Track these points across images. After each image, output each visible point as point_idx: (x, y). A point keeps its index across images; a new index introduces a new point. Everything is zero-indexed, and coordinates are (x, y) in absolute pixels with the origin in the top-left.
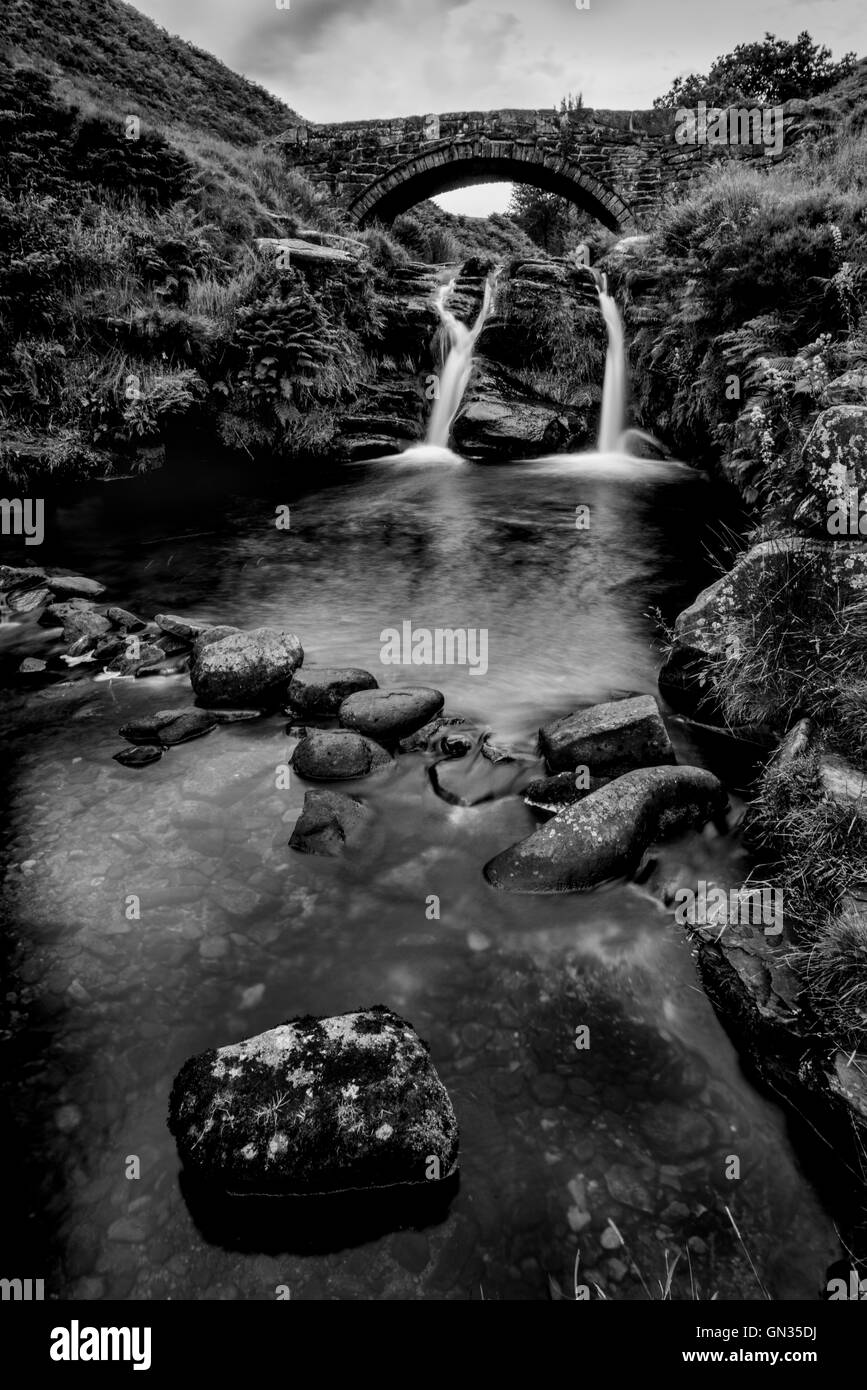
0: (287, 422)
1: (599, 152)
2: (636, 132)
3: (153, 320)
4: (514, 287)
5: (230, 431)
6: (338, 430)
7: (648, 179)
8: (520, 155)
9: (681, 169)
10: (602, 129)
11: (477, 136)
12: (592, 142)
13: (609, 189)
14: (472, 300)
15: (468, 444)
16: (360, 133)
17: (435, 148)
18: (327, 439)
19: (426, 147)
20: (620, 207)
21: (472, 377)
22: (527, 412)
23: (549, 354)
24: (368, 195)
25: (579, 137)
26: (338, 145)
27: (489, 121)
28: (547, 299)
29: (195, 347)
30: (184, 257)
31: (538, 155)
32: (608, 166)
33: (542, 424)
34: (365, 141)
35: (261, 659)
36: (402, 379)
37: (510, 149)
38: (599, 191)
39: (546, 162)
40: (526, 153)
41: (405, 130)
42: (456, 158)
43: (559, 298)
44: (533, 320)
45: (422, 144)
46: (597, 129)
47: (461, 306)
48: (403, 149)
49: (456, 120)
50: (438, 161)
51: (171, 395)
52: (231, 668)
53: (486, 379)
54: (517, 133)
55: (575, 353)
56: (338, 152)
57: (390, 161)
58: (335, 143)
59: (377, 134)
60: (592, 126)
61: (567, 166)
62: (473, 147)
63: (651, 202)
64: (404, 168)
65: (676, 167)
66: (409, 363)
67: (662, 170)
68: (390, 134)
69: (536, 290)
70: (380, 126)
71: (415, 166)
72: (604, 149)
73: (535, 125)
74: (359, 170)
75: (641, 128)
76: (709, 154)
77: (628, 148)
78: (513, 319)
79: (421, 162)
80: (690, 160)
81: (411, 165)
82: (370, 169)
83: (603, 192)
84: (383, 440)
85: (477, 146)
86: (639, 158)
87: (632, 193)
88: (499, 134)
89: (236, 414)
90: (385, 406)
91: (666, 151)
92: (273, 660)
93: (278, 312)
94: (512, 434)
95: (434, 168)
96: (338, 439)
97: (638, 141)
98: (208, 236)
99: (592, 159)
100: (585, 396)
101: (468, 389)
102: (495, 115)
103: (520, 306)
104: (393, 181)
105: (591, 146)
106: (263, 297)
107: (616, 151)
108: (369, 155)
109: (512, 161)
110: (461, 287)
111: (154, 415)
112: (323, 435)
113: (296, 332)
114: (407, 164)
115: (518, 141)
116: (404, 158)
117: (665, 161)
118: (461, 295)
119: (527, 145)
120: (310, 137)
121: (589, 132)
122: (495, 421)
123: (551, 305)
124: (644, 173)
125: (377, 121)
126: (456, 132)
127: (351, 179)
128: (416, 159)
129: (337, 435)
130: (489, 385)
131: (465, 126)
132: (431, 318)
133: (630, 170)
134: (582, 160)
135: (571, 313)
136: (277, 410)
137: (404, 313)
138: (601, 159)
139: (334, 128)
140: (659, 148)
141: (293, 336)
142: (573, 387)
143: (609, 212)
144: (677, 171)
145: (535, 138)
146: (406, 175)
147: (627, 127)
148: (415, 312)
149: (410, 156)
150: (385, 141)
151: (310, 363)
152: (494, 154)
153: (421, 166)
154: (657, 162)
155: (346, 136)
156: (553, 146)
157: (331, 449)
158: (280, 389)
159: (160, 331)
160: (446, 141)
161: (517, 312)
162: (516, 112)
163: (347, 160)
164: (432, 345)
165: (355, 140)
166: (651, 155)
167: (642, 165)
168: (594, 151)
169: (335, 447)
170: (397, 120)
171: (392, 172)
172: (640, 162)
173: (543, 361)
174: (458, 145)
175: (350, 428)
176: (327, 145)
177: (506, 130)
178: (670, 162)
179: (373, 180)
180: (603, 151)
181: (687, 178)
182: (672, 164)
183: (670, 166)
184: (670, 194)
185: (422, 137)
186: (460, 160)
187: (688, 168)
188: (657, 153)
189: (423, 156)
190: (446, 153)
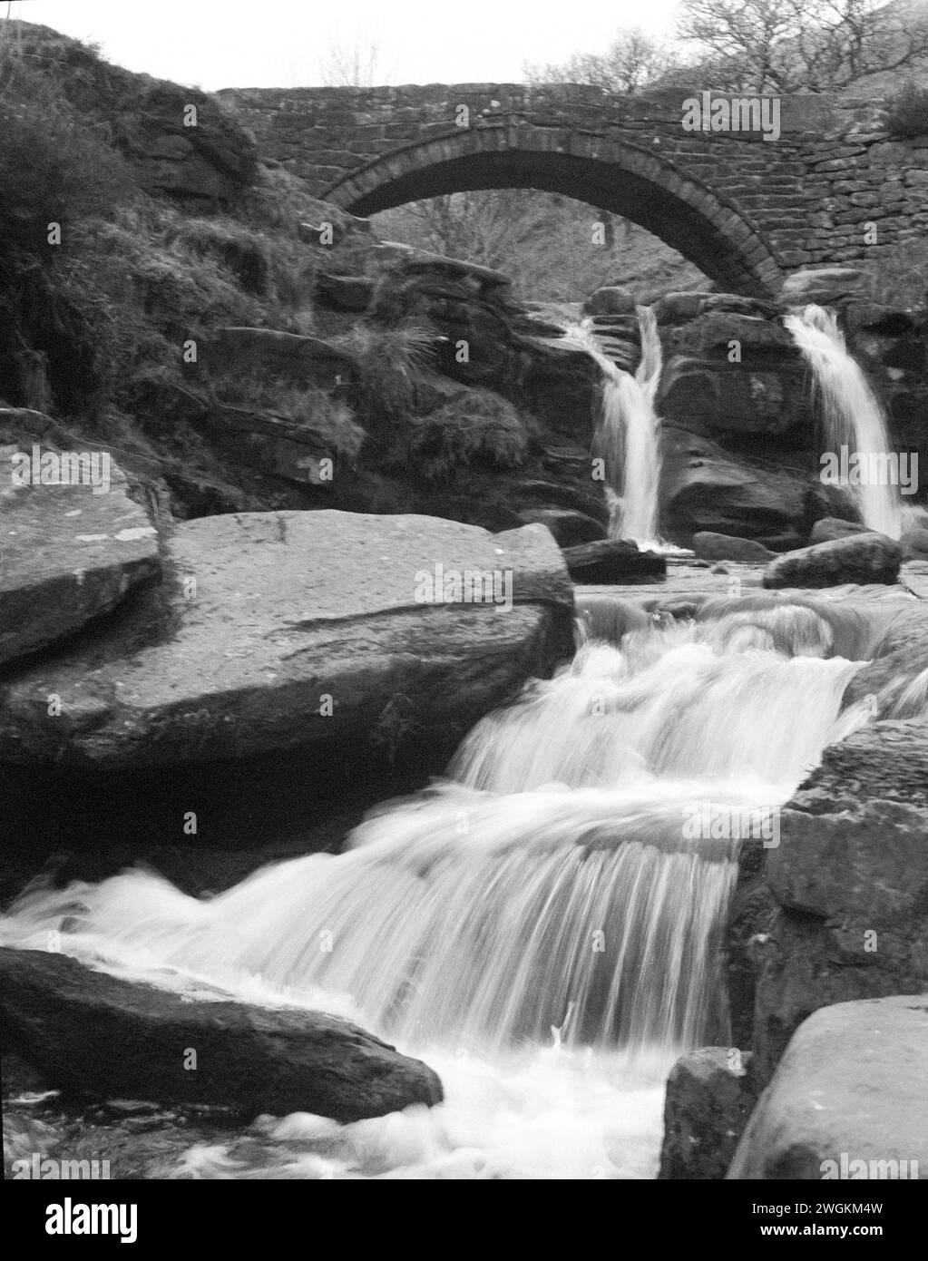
7: (785, 191)
8: (581, 149)
9: (838, 179)
11: (513, 119)
13: (726, 204)
16: (323, 105)
19: (430, 131)
20: (745, 230)
26: (285, 120)
27: (531, 99)
31: (612, 151)
34: (330, 116)
37: (565, 140)
38: (709, 206)
39: (625, 162)
40: (592, 147)
41: (397, 105)
42: (479, 147)
45: (422, 126)
48: (392, 132)
49: (480, 93)
50: (448, 151)
53: (696, 442)
54: (576, 117)
56: (283, 131)
57: (370, 149)
58: (279, 117)
59: (350, 108)
61: (658, 169)
62: (506, 134)
63: (793, 225)
64: (392, 160)
65: (830, 176)
67: (805, 180)
68: (373, 109)
71: (410, 158)
72: (713, 146)
73: (605, 108)
74: (317, 160)
76: (882, 160)
77: (751, 146)
79: (422, 152)
80: (851, 167)
81: (404, 156)
82: (334, 159)
83: (716, 207)
85: (513, 134)
86: (769, 161)
87: (761, 211)
88: (549, 118)
91: (811, 153)
94: (766, 505)
95: (444, 163)
99: (697, 160)
102: (540, 91)
104: (373, 177)
105: (695, 142)
107: (732, 150)
108: (334, 138)
109: (567, 156)
110: (603, 328)
114: (398, 154)
115: (580, 129)
116: (394, 144)
117: (810, 167)
118: (609, 338)
122: (740, 488)
124: (778, 184)
126: (481, 112)
128: (412, 147)
130: (706, 448)
131: (495, 103)
132: (587, 363)
133: (757, 178)
134: (682, 161)
138: (711, 161)
139: (279, 94)
144: (832, 181)
146: (395, 169)
149: (404, 143)
150: (365, 118)
153: (424, 157)
165: (313, 115)
166: (786, 157)
167: (775, 171)
168: (699, 149)
170: (386, 89)
171: (375, 164)
177: (560, 113)
178: (817, 169)
179: (338, 176)
180: (712, 149)
181: (849, 194)
182: (821, 172)
183: (820, 175)
184: (822, 214)
185: (424, 116)
186: (483, 153)
187: (849, 179)
188: (797, 156)
189: (425, 144)
190: (463, 141)
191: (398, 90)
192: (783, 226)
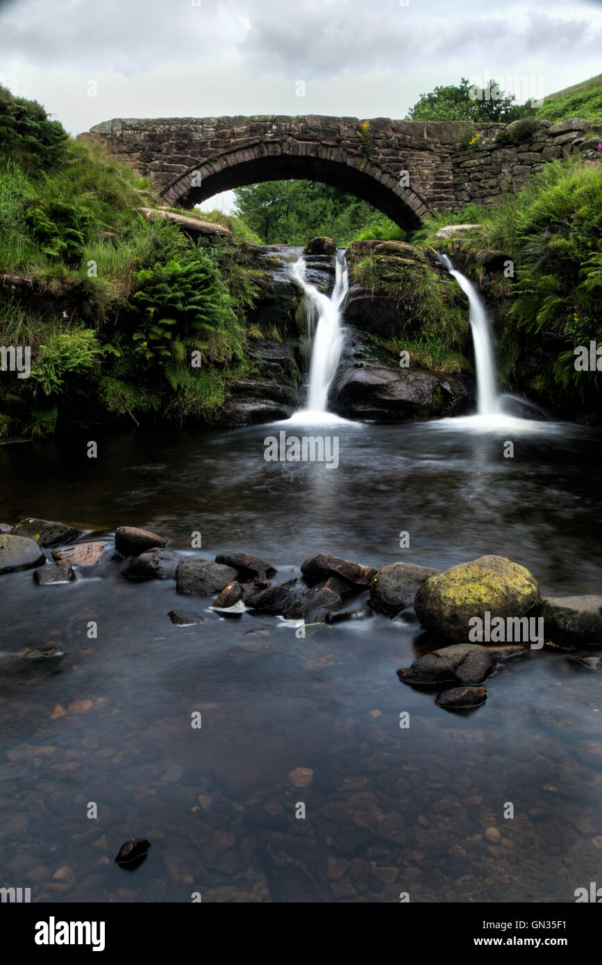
0: (179, 386)
1: (397, 155)
2: (430, 139)
3: (58, 278)
4: (378, 262)
5: (114, 395)
6: (229, 395)
7: (442, 179)
8: (324, 154)
9: (473, 172)
10: (399, 135)
11: (285, 136)
12: (391, 147)
14: (326, 276)
15: (360, 408)
16: (173, 128)
17: (246, 145)
18: (220, 404)
19: (237, 144)
20: (418, 202)
21: (346, 345)
22: (411, 378)
23: (417, 325)
24: (179, 184)
25: (379, 142)
26: (152, 137)
27: (296, 124)
28: (413, 274)
29: (96, 307)
30: (72, 221)
31: (342, 155)
32: (406, 168)
33: (426, 387)
34: (178, 135)
35: (507, 588)
36: (272, 348)
37: (315, 149)
38: (399, 189)
39: (350, 162)
40: (331, 153)
41: (217, 128)
42: (266, 154)
43: (424, 273)
44: (401, 293)
45: (232, 141)
46: (394, 136)
47: (319, 281)
48: (215, 144)
49: (266, 121)
50: (247, 156)
51: (77, 354)
52: (480, 600)
53: (361, 347)
54: (322, 135)
55: (444, 323)
56: (151, 144)
58: (148, 135)
59: (190, 130)
60: (390, 133)
61: (369, 166)
62: (281, 146)
63: (447, 199)
64: (215, 161)
65: (468, 170)
66: (275, 332)
67: (454, 173)
68: (203, 130)
69: (405, 265)
70: (192, 123)
71: (226, 160)
72: (401, 153)
73: (339, 130)
74: (171, 161)
75: (434, 137)
76: (499, 160)
77: (423, 153)
78: (381, 292)
79: (232, 157)
80: (481, 164)
81: (221, 158)
82: (182, 161)
83: (403, 189)
84: (270, 405)
85: (285, 146)
86: (433, 162)
87: (428, 191)
88: (306, 136)
89: (120, 378)
90: (266, 371)
91: (458, 157)
92: (519, 589)
93: (179, 276)
94: (404, 397)
95: (245, 162)
96: (231, 404)
97: (432, 147)
98: (87, 205)
99: (392, 161)
100: (455, 363)
101: (345, 356)
102: (301, 120)
103: (389, 280)
104: (204, 172)
105: (391, 150)
106: (164, 261)
107: (412, 155)
109: (317, 159)
110: (312, 264)
111: (60, 374)
112: (216, 398)
113: (195, 295)
114: (218, 157)
115: (324, 142)
116: (216, 152)
117: (457, 165)
118: (315, 271)
119: (332, 146)
120: (124, 129)
121: (388, 138)
122: (386, 385)
123: (420, 279)
124: (438, 175)
125: (190, 118)
126: (266, 132)
127: (163, 169)
128: (226, 154)
129: (227, 400)
130: (366, 352)
131: (274, 127)
132: (295, 290)
133: (426, 171)
134: (383, 161)
135: (438, 286)
136: (168, 374)
137: (272, 285)
138: (400, 161)
139: (148, 122)
140: (451, 154)
141: (193, 299)
142: (444, 354)
143: (408, 207)
144: (469, 174)
145: (339, 141)
146: (217, 167)
147: (422, 136)
148: (281, 283)
149: (222, 151)
150: (198, 137)
151: (207, 327)
152: (301, 152)
153: (232, 160)
154: (448, 166)
155: (160, 130)
156: (356, 148)
157: (224, 413)
158: (174, 351)
159: (64, 289)
160: (256, 138)
161: (385, 285)
162: (320, 117)
163: (159, 151)
164: (298, 316)
165: (168, 134)
166: (443, 159)
167: (437, 167)
168: (393, 154)
169: (228, 411)
170: (209, 119)
171: (206, 163)
172: (434, 164)
173: (413, 331)
174: (267, 143)
175: (240, 392)
176: (140, 137)
177: (312, 132)
178: (461, 166)
179: (184, 170)
180: (400, 154)
181: (479, 180)
182: (463, 168)
183: (463, 170)
184: (463, 192)
185: (233, 135)
186: (269, 156)
187: (479, 171)
188: (450, 158)
189: (234, 152)
190: (256, 150)
191: (219, 120)
192: (441, 199)
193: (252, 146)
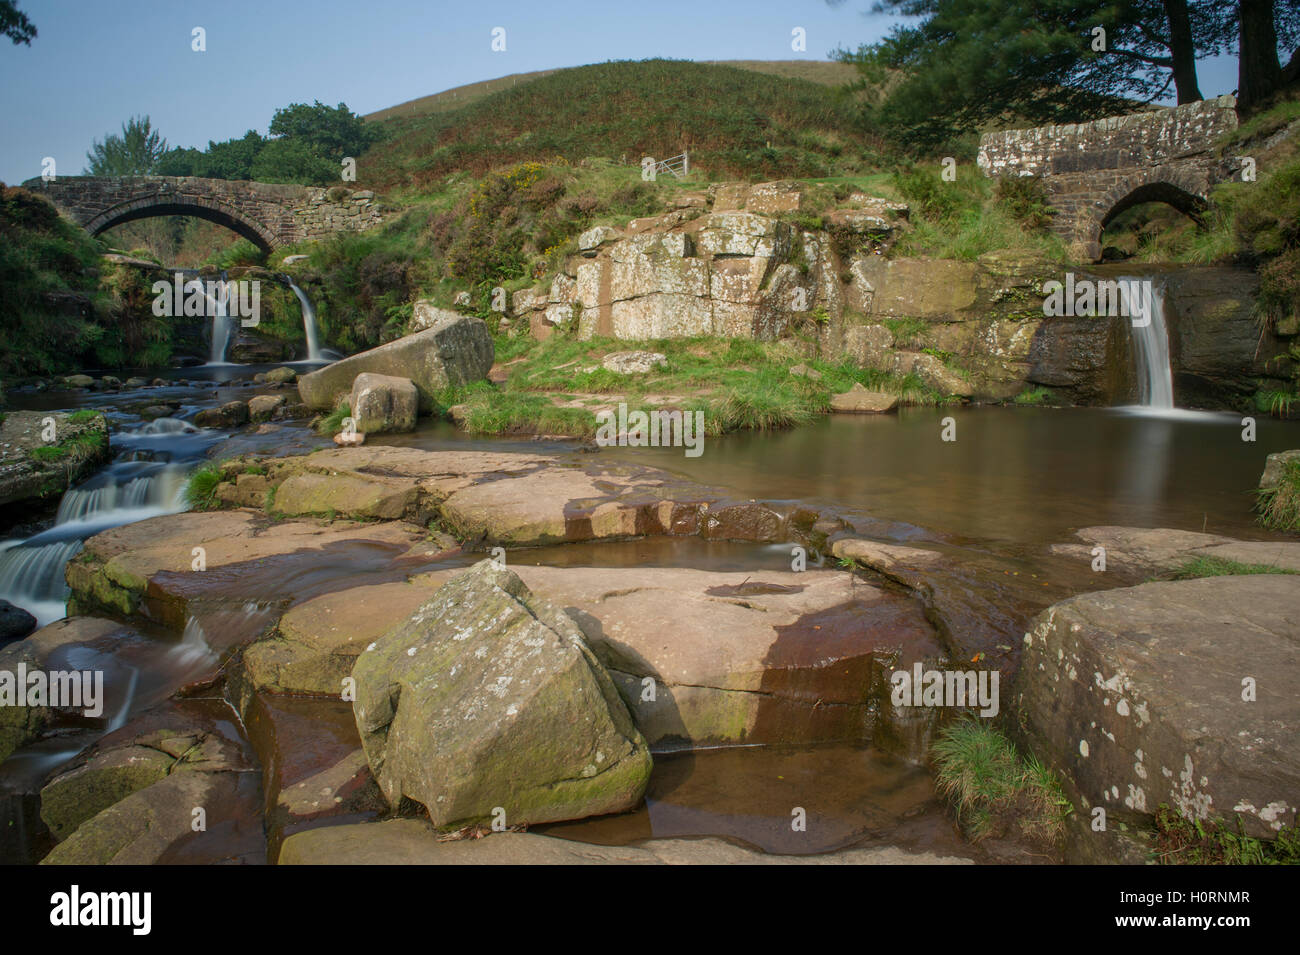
2: (277, 195)
7: (287, 221)
8: (203, 204)
9: (308, 217)
10: (255, 192)
11: (173, 191)
12: (250, 199)
13: (264, 226)
16: (88, 184)
17: (145, 196)
19: (138, 195)
20: (272, 236)
24: (95, 222)
25: (241, 196)
26: (72, 189)
27: (180, 183)
32: (262, 214)
34: (92, 188)
38: (257, 227)
39: (222, 209)
41: (122, 184)
42: (159, 202)
43: (274, 288)
45: (133, 193)
48: (120, 195)
49: (158, 181)
50: (146, 204)
56: (71, 194)
57: (112, 202)
58: (69, 188)
59: (100, 185)
60: (249, 191)
61: (236, 212)
62: (170, 197)
63: (292, 234)
64: (121, 207)
65: (304, 216)
67: (295, 217)
68: (111, 186)
70: (102, 181)
71: (130, 206)
72: (257, 203)
73: (211, 188)
74: (87, 206)
75: (279, 193)
76: (324, 211)
77: (272, 204)
79: (134, 203)
81: (126, 205)
82: (94, 206)
83: (260, 227)
84: (194, 358)
86: (280, 210)
87: (278, 228)
88: (188, 191)
95: (144, 208)
97: (279, 200)
99: (251, 209)
104: (113, 213)
105: (250, 202)
107: (265, 205)
108: (95, 197)
109: (198, 206)
114: (123, 204)
115: (202, 196)
116: (121, 200)
119: (208, 199)
120: (50, 183)
121: (247, 193)
122: (258, 346)
124: (284, 218)
126: (159, 188)
127: (82, 211)
128: (129, 202)
131: (164, 185)
133: (276, 216)
134: (245, 209)
138: (257, 209)
139: (68, 179)
140: (292, 205)
143: (265, 239)
144: (305, 218)
145: (212, 195)
146: (122, 211)
147: (271, 193)
149: (126, 200)
150: (107, 189)
152: (186, 202)
153: (134, 206)
154: (291, 212)
156: (225, 200)
160: (151, 192)
163: (78, 199)
165: (84, 188)
166: (287, 208)
167: (283, 213)
168: (252, 205)
169: (172, 361)
171: (113, 209)
172: (281, 212)
174: (159, 196)
175: (177, 351)
176: (63, 188)
177: (193, 189)
179: (98, 213)
181: (312, 223)
182: (300, 215)
184: (303, 230)
185: (134, 189)
189: (136, 200)
190: (152, 200)
192: (288, 234)
193: (149, 197)
